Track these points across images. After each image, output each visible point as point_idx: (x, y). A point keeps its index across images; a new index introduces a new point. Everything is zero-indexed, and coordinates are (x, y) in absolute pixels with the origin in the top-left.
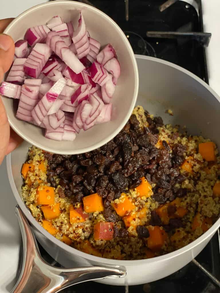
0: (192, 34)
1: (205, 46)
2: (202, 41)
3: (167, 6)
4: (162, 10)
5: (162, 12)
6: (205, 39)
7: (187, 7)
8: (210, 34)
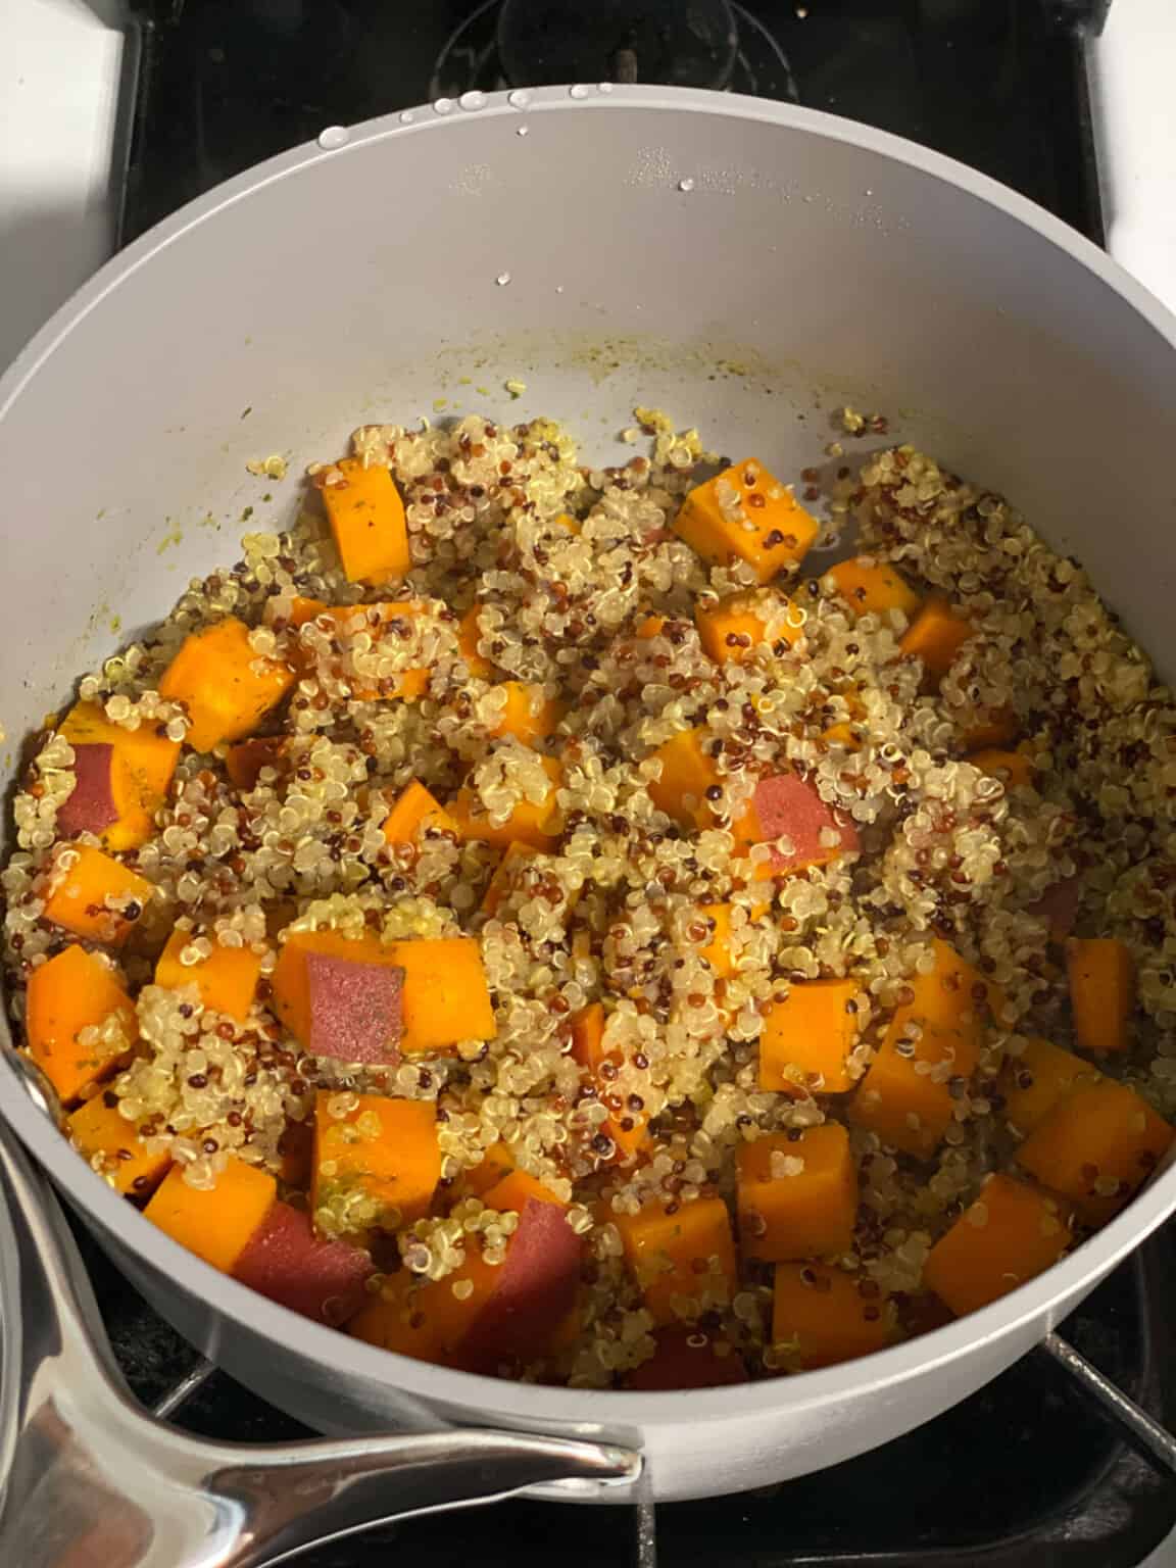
1: (1081, 32)
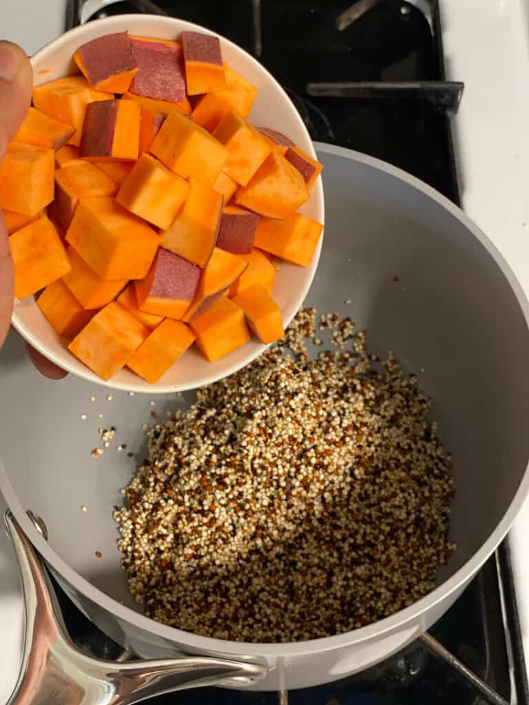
0: (416, 85)
2: (443, 101)
3: (356, 16)
4: (342, 27)
5: (344, 31)
6: (451, 96)
7: (404, 11)
8: (462, 83)
